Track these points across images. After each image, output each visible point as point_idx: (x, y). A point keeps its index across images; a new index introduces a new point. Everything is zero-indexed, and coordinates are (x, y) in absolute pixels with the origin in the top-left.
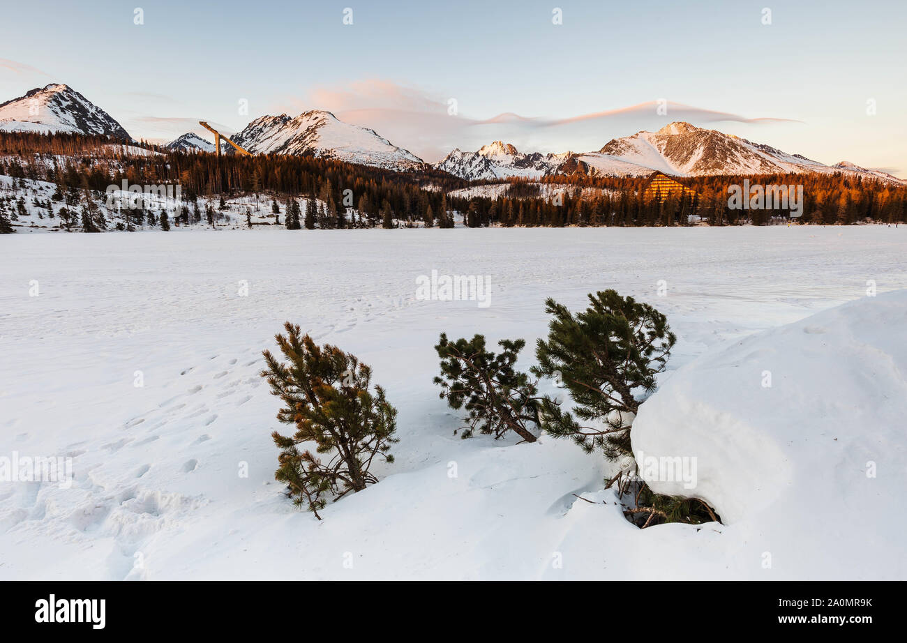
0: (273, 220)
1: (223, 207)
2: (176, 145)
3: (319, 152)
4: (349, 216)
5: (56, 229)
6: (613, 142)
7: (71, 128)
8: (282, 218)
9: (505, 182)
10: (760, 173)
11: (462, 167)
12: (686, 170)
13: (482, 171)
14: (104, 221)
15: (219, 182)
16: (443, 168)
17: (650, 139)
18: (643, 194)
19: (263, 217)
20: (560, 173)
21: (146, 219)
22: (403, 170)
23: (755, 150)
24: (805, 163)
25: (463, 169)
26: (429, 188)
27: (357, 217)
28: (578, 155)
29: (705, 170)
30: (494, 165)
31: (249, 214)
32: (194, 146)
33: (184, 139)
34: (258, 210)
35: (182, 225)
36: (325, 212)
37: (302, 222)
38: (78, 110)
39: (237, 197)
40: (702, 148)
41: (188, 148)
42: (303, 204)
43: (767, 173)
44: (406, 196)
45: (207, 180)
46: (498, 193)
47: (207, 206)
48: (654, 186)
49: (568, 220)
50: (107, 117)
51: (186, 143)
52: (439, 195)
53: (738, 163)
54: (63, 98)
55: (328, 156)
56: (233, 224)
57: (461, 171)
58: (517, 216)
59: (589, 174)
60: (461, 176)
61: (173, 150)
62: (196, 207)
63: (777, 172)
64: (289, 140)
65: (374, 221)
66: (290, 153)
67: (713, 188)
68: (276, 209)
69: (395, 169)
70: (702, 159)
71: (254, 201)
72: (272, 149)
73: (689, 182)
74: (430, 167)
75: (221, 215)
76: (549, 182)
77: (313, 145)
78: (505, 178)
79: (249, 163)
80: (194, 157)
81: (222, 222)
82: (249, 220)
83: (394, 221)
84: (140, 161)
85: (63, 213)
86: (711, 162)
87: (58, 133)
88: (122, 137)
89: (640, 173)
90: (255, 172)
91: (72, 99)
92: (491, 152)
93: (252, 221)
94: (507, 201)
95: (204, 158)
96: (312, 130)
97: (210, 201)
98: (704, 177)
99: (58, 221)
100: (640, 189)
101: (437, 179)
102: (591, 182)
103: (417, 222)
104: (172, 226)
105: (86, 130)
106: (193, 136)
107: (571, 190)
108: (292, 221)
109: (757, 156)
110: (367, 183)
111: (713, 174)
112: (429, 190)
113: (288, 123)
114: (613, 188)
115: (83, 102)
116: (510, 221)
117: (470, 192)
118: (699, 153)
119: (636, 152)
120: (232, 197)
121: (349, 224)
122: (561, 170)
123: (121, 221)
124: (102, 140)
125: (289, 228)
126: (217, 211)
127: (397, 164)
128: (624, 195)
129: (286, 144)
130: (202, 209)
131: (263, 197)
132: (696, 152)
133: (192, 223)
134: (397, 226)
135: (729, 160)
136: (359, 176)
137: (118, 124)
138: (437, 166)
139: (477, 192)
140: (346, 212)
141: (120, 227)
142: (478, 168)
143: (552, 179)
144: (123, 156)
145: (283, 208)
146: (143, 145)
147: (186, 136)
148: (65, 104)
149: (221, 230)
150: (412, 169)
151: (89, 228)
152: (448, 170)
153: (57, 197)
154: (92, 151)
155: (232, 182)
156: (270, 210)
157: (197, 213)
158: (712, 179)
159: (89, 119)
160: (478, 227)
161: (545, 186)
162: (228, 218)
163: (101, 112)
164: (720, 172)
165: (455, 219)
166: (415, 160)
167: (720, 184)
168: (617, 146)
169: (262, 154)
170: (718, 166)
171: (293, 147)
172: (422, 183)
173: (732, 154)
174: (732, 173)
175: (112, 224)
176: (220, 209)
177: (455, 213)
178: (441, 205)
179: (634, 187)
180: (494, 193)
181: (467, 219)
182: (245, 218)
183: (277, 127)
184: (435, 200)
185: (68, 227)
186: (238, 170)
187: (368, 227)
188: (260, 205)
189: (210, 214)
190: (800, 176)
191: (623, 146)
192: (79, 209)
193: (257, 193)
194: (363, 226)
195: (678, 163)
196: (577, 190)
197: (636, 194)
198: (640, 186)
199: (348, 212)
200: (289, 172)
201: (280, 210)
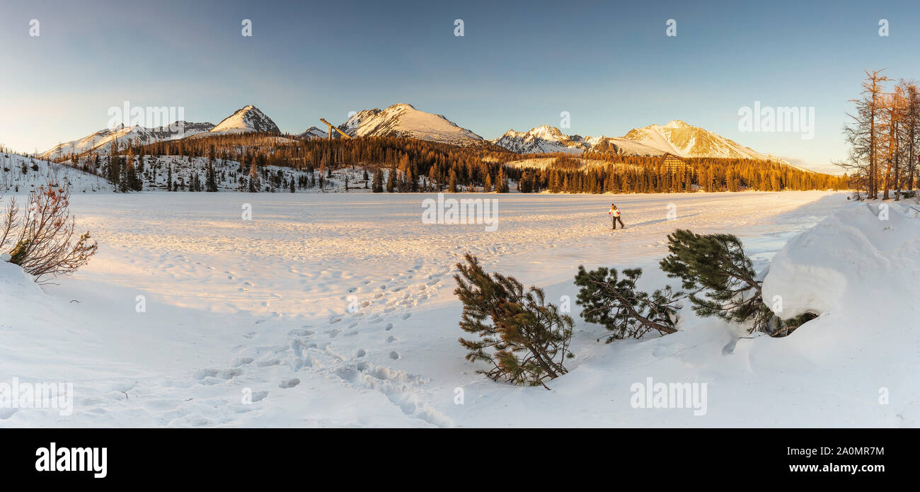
0: (364, 185)
1: (330, 176)
2: (304, 135)
3: (399, 133)
4: (421, 182)
5: (236, 190)
6: (634, 131)
7: (251, 129)
8: (370, 183)
9: (551, 157)
10: (730, 158)
11: (515, 143)
12: (686, 153)
13: (532, 147)
14: (260, 185)
15: (329, 158)
16: (499, 144)
17: (659, 130)
18: (659, 169)
19: (357, 183)
20: (596, 151)
21: (282, 184)
22: (466, 145)
23: (725, 143)
24: (752, 153)
25: (516, 145)
26: (488, 159)
27: (428, 183)
28: (609, 139)
29: (698, 153)
30: (542, 143)
31: (347, 181)
32: (314, 135)
33: (309, 132)
34: (353, 178)
35: (302, 189)
36: (403, 179)
37: (384, 187)
38: (256, 119)
39: (339, 169)
40: (694, 139)
41: (311, 137)
42: (386, 173)
43: (734, 158)
44: (469, 166)
45: (321, 158)
46: (546, 165)
47: (320, 176)
48: (667, 163)
49: (605, 188)
50: (270, 121)
51: (310, 133)
52: (497, 166)
53: (717, 150)
54: (250, 113)
55: (407, 136)
56: (336, 188)
57: (514, 146)
58: (562, 184)
59: (618, 153)
60: (515, 150)
61: (303, 138)
62: (313, 176)
63: (739, 157)
64: (378, 126)
65: (441, 186)
66: (378, 135)
67: (704, 166)
68: (366, 177)
69: (460, 145)
70: (695, 146)
71: (351, 171)
72: (366, 133)
73: (689, 161)
74: (489, 143)
75: (328, 182)
76: (588, 158)
77: (396, 128)
78: (551, 153)
79: (349, 144)
80: (315, 142)
81: (329, 187)
82: (346, 185)
83: (458, 187)
84: (284, 147)
85: (241, 180)
86: (701, 149)
87: (245, 133)
88: (276, 132)
89: (655, 154)
90: (353, 150)
91: (255, 113)
92: (540, 133)
93: (348, 186)
94: (554, 171)
95: (321, 143)
96: (395, 118)
97: (322, 172)
98: (698, 158)
99: (238, 185)
100: (656, 166)
101: (494, 152)
102: (621, 159)
103: (477, 187)
104: (297, 190)
105: (258, 130)
106: (315, 128)
107: (605, 165)
108: (377, 186)
109: (727, 146)
110: (437, 155)
111: (703, 156)
112: (488, 161)
113: (379, 114)
114: (637, 164)
115: (259, 114)
116: (556, 188)
117: (523, 164)
118: (692, 142)
119: (651, 139)
120: (336, 168)
121: (421, 188)
122: (597, 149)
123: (268, 185)
124: (266, 135)
125: (374, 192)
126: (326, 179)
127: (461, 141)
128: (645, 169)
129: (376, 128)
130: (317, 178)
131: (357, 168)
132: (691, 141)
133: (309, 187)
134: (461, 191)
135: (711, 148)
136: (431, 150)
137: (275, 124)
138: (494, 142)
139: (528, 164)
140: (419, 179)
141: (267, 189)
142: (529, 145)
143: (589, 156)
144: (275, 143)
145: (371, 176)
146: (287, 136)
147: (311, 129)
148: (250, 116)
149: (327, 192)
150: (474, 144)
151: (252, 190)
152: (504, 146)
153: (239, 171)
154: (258, 141)
155: (337, 158)
156: (362, 177)
157: (313, 180)
158: (702, 160)
159: (261, 123)
160: (529, 192)
161: (585, 161)
162: (333, 184)
163: (267, 118)
164: (707, 156)
165: (510, 186)
166: (476, 137)
167: (708, 164)
168: (637, 134)
169: (358, 137)
170: (705, 151)
171: (380, 131)
172: (482, 156)
173: (712, 144)
174: (714, 156)
175: (263, 188)
176: (328, 177)
177: (510, 180)
178: (498, 174)
179: (652, 164)
180: (542, 165)
181: (520, 186)
182: (344, 183)
183: (370, 117)
184: (494, 169)
185: (241, 189)
186: (342, 149)
187: (437, 191)
188: (355, 174)
189: (321, 181)
190: (751, 161)
191: (641, 134)
192: (248, 178)
193: (353, 165)
194: (432, 190)
195: (680, 147)
196: (609, 165)
197: (654, 169)
198: (656, 163)
199: (421, 179)
200: (377, 149)
201: (369, 178)
